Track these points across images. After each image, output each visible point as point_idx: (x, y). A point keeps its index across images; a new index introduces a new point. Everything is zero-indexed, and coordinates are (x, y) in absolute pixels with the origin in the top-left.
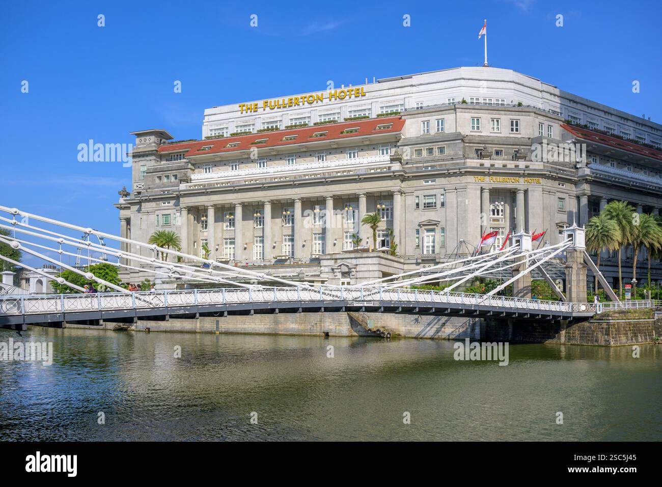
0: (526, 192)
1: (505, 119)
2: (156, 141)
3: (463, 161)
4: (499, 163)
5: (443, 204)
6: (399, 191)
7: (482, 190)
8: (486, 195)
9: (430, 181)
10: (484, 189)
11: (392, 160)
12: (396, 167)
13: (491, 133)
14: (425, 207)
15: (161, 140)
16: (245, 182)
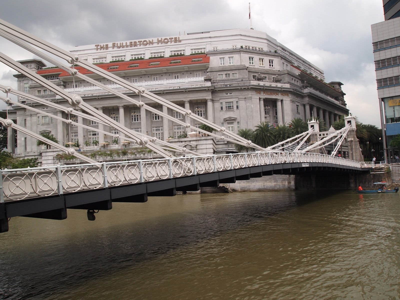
0: (282, 101)
1: (266, 59)
2: (36, 68)
3: (249, 82)
4: (267, 84)
5: (237, 107)
6: (211, 99)
7: (260, 99)
8: (262, 102)
9: (229, 94)
10: (261, 99)
11: (206, 80)
12: (209, 84)
13: (260, 66)
14: (226, 109)
15: (38, 67)
16: (105, 93)
